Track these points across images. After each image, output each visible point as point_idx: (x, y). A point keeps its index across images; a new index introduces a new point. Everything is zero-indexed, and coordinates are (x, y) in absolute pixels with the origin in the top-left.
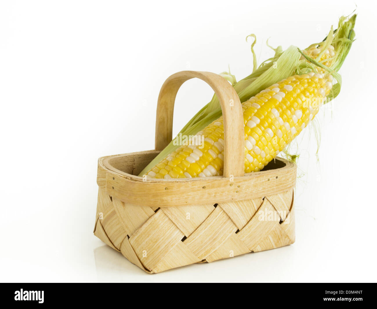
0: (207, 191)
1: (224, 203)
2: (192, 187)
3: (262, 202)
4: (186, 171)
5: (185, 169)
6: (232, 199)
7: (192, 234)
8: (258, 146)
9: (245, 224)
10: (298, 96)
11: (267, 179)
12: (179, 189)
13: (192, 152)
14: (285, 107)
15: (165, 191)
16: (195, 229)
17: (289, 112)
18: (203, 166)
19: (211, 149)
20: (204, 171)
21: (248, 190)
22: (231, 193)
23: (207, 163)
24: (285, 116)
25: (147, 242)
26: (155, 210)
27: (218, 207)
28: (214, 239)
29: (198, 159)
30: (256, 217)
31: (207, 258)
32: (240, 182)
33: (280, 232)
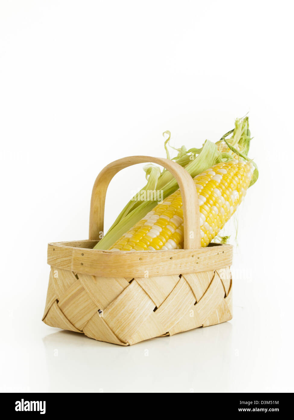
0: (173, 261)
1: (187, 274)
2: (162, 258)
3: (214, 275)
4: (150, 245)
5: (149, 243)
6: (194, 270)
7: (162, 304)
8: (207, 222)
9: (202, 296)
10: (233, 178)
11: (217, 253)
12: (152, 259)
13: (151, 228)
14: (224, 187)
15: (139, 261)
16: (164, 300)
17: (228, 192)
18: (164, 240)
19: (169, 224)
20: (166, 244)
21: (205, 261)
22: (193, 264)
23: (167, 237)
24: (225, 196)
25: (122, 314)
26: (129, 281)
27: (182, 277)
28: (179, 310)
29: (158, 234)
30: (210, 289)
31: (170, 331)
32: (199, 254)
33: (225, 306)
